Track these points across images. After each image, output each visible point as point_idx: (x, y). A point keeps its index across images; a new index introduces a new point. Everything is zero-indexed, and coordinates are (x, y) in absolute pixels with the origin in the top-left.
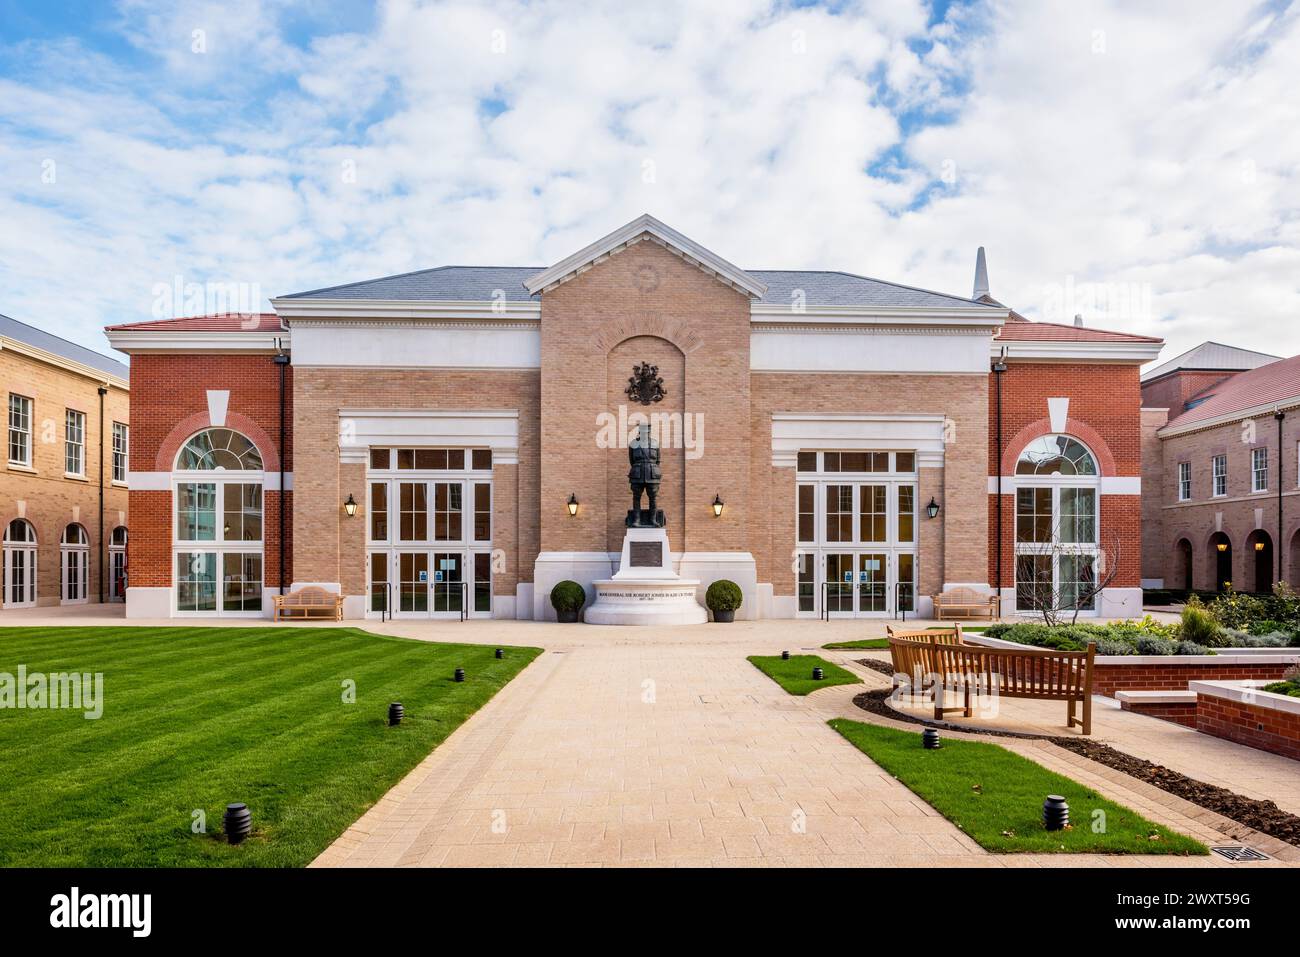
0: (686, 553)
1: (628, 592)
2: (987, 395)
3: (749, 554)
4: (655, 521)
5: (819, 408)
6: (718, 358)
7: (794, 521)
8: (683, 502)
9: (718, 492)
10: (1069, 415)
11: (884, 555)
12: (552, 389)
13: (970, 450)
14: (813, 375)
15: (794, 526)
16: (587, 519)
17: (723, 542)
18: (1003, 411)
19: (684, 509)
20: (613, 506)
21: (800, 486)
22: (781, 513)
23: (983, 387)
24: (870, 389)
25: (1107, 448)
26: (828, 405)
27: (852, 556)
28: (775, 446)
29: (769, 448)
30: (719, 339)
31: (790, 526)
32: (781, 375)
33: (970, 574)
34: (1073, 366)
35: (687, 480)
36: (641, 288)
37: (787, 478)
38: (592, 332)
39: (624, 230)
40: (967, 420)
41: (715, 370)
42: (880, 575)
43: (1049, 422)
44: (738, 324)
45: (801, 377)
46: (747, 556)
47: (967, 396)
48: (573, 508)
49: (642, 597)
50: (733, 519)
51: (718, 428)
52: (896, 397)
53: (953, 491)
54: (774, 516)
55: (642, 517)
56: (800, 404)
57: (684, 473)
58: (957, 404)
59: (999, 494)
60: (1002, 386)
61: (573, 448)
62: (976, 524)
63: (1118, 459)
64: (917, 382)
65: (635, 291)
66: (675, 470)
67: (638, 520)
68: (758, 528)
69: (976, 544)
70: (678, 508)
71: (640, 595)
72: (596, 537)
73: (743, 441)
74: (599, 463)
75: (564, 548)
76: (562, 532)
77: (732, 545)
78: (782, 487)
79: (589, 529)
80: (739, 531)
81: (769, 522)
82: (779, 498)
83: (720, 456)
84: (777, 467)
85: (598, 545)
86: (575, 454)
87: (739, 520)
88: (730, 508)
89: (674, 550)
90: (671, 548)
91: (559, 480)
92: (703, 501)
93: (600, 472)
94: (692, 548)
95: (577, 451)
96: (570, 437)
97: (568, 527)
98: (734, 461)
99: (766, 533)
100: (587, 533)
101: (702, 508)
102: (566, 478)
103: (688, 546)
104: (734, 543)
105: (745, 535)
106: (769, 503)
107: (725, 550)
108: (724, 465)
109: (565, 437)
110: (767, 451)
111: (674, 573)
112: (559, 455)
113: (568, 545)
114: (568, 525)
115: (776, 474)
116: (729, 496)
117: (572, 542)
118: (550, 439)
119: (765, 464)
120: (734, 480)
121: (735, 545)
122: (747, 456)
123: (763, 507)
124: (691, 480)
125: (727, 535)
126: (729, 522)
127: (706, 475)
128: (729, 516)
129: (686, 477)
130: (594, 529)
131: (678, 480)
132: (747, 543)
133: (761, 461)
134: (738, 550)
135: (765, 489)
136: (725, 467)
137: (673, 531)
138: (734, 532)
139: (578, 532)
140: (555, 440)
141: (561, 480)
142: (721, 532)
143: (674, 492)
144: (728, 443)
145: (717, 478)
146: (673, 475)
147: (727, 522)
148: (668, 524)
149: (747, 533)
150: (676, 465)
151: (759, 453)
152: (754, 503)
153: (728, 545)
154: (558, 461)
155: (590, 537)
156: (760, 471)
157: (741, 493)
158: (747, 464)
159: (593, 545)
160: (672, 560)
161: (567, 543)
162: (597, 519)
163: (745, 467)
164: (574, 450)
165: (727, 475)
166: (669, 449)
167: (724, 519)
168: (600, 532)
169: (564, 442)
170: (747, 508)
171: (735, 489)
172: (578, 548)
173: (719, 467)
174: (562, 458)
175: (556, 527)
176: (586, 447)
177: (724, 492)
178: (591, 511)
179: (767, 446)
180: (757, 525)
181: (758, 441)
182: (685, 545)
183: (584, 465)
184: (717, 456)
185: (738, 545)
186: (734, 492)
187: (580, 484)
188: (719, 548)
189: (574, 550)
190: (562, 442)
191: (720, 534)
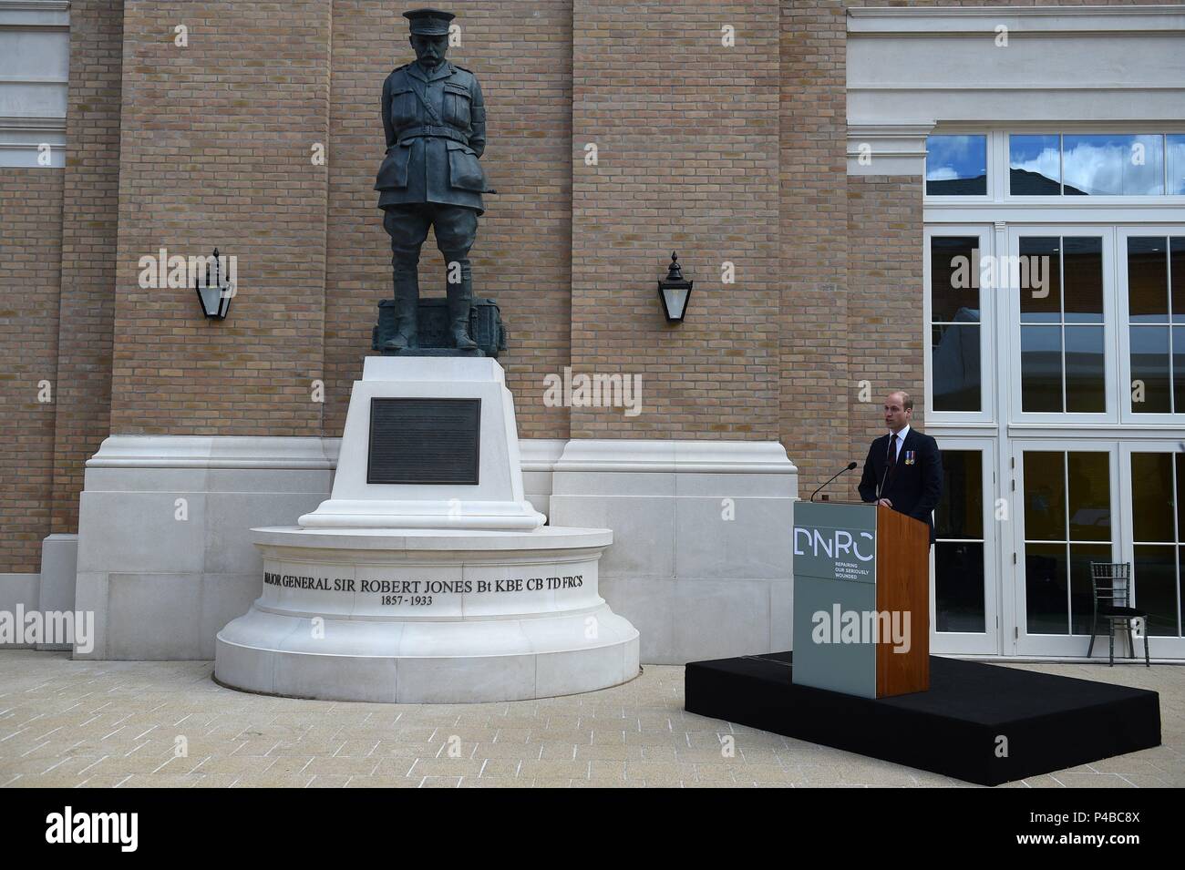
0: (573, 443)
1: (344, 574)
3: (777, 446)
4: (462, 336)
7: (919, 346)
8: (566, 280)
9: (678, 247)
15: (919, 362)
19: (567, 304)
20: (345, 293)
21: (934, 239)
22: (876, 320)
27: (1105, 456)
28: (859, 114)
29: (839, 119)
31: (905, 360)
35: (576, 212)
37: (893, 213)
46: (771, 455)
49: (391, 593)
50: (725, 335)
54: (854, 328)
55: (420, 320)
57: (568, 190)
61: (221, 110)
66: (540, 182)
67: (407, 331)
68: (805, 365)
70: (551, 299)
71: (383, 586)
72: (287, 390)
73: (756, 90)
74: (302, 156)
75: (186, 422)
76: (180, 373)
77: (722, 417)
78: (880, 240)
79: (266, 365)
80: (744, 375)
81: (838, 349)
82: (871, 274)
83: (682, 137)
84: (864, 178)
85: (292, 414)
86: (227, 131)
87: (743, 337)
88: (714, 301)
89: (536, 434)
90: (525, 426)
91: (174, 209)
92: (629, 277)
93: (305, 185)
94: (590, 426)
95: (234, 121)
96: (214, 78)
97: (198, 358)
98: (728, 153)
99: (832, 383)
100: (258, 377)
101: (624, 300)
102: (197, 204)
103: (579, 421)
104: (728, 410)
105: (764, 385)
106: (839, 288)
107: (698, 434)
108: (694, 163)
109: (197, 78)
110: (832, 129)
111: (528, 506)
112: (177, 134)
113: (198, 414)
114: (200, 350)
115: (859, 201)
116: (710, 263)
117: (209, 405)
118: (150, 85)
119: (825, 168)
120: (728, 213)
121: (732, 419)
122: (770, 138)
123: (820, 301)
124: (588, 212)
125: (705, 385)
126: (712, 344)
127: (638, 196)
128: (711, 326)
129: (574, 204)
130: (283, 365)
131: (551, 214)
132: (769, 413)
133: (814, 160)
134: (742, 434)
135: (826, 245)
136: (700, 171)
137: (533, 372)
138: (728, 377)
139: (231, 375)
140: (167, 86)
141: (181, 210)
142: (687, 376)
143: (537, 250)
144: (707, 97)
145: (674, 204)
146: (535, 197)
147: (705, 343)
148: (517, 350)
149: (770, 381)
150: (544, 165)
151: (808, 134)
152: (790, 287)
153: (709, 419)
154: (174, 151)
155: (267, 389)
156: (808, 191)
157: (749, 253)
158: (770, 163)
159: (277, 414)
160: (525, 465)
161: (195, 409)
162: (292, 332)
163: (763, 172)
164: (225, 118)
165: (704, 196)
166: (522, 118)
167: (696, 335)
168: (299, 375)
169: (196, 93)
170: (770, 302)
171: (731, 239)
172: (229, 423)
173: (681, 171)
174: (187, 143)
175: (164, 356)
176: (263, 109)
177: (695, 250)
178: (273, 307)
179: (832, 112)
180: (802, 356)
181: (803, 97)
182: (572, 416)
183: (254, 165)
184: (674, 137)
185: (742, 419)
186: (728, 248)
187: (242, 224)
188: (679, 426)
189: (215, 430)
190: (188, 93)
191: (683, 380)
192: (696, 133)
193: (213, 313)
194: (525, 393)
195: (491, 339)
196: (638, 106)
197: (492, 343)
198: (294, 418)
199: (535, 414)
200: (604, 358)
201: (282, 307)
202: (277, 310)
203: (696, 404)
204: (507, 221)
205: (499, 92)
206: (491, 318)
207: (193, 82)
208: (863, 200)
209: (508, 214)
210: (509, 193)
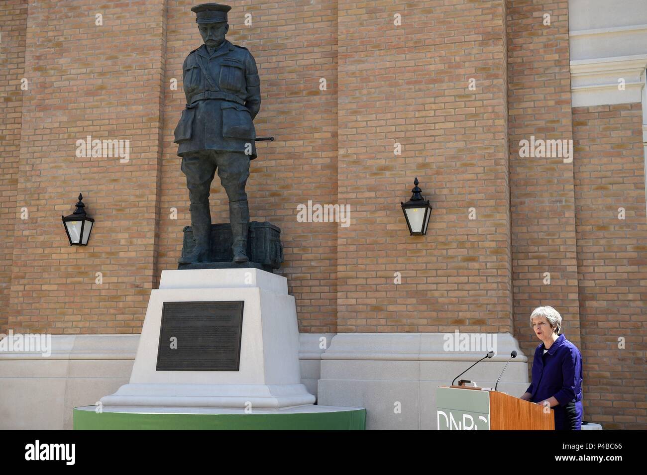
0: (339, 336)
4: (239, 251)
9: (419, 174)
29: (562, 62)
31: (631, 261)
35: (341, 152)
37: (615, 136)
50: (461, 244)
54: (584, 236)
57: (335, 135)
66: (316, 130)
72: (129, 298)
73: (484, 43)
74: (142, 123)
75: (59, 325)
76: (56, 287)
77: (460, 314)
78: (605, 160)
79: (115, 280)
80: (478, 278)
81: (567, 254)
82: (597, 189)
83: (423, 86)
84: (588, 108)
85: (131, 317)
86: (92, 108)
87: (476, 246)
88: (451, 216)
89: (313, 329)
90: (305, 323)
91: (55, 167)
92: (382, 200)
93: (144, 143)
94: (353, 322)
95: (97, 101)
96: (84, 70)
97: (69, 276)
98: (460, 96)
99: (563, 283)
100: (109, 289)
101: (378, 220)
102: (70, 162)
103: (344, 318)
104: (465, 307)
105: (495, 285)
106: (566, 201)
107: (441, 328)
108: (434, 106)
109: (73, 71)
110: (557, 70)
111: (301, 388)
112: (59, 113)
113: (67, 318)
114: (70, 270)
115: (584, 128)
116: (448, 186)
117: (75, 311)
118: (42, 79)
119: (551, 103)
120: (461, 144)
121: (468, 315)
122: (495, 81)
123: (550, 213)
124: (351, 151)
125: (445, 287)
126: (450, 252)
127: (389, 135)
128: (450, 238)
129: (339, 145)
130: (126, 279)
131: (324, 154)
132: (500, 309)
133: (542, 96)
134: (477, 328)
135: (555, 166)
136: (438, 113)
137: (311, 279)
138: (464, 279)
139: (90, 288)
140: (53, 79)
141: (60, 167)
142: (430, 280)
143: (314, 183)
144: (443, 53)
145: (418, 140)
146: (311, 142)
147: (444, 252)
148: (297, 262)
149: (500, 282)
150: (319, 116)
151: (536, 76)
152: (524, 203)
153: (449, 315)
154: (57, 125)
155: (115, 298)
156: (538, 122)
157: (479, 176)
158: (495, 102)
159: (120, 317)
160: (301, 356)
161: (64, 314)
162: (133, 254)
163: (490, 109)
164: (91, 99)
165: (441, 132)
166: (302, 82)
167: (437, 246)
168: (137, 287)
169: (72, 83)
170: (498, 216)
171: (466, 165)
172: (87, 324)
173: (423, 113)
174: (65, 119)
175: (45, 275)
176: (117, 90)
177: (436, 176)
178: (120, 236)
179: (556, 57)
180: (537, 260)
181: (531, 46)
182: (339, 314)
183: (109, 131)
184: (417, 87)
185: (478, 315)
186: (463, 172)
187: (101, 175)
188: (424, 321)
189: (78, 330)
190: (67, 83)
191: (427, 283)
192: (434, 81)
193: (75, 242)
194: (304, 296)
195: (266, 254)
196: (388, 65)
197: (266, 257)
198: (133, 320)
199: (313, 313)
200: (363, 267)
201: (126, 235)
202: (123, 237)
203: (437, 302)
204: (291, 161)
205: (285, 64)
206: (265, 237)
207: (70, 74)
208: (588, 127)
209: (292, 156)
210: (292, 140)
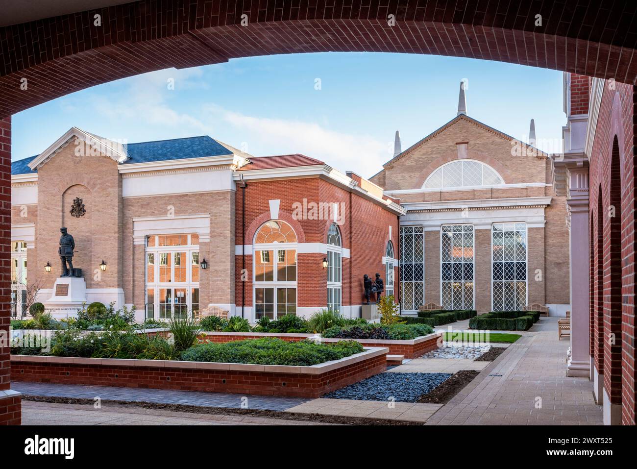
0: (92, 289)
2: (230, 202)
5: (153, 214)
6: (105, 193)
7: (144, 272)
9: (104, 259)
10: (280, 209)
11: (185, 289)
12: (41, 213)
13: (222, 232)
14: (149, 198)
15: (144, 275)
16: (54, 273)
17: (107, 283)
18: (246, 209)
21: (148, 254)
22: (138, 268)
23: (228, 197)
24: (175, 203)
25: (301, 227)
26: (156, 212)
27: (171, 289)
28: (135, 234)
29: (131, 236)
30: (105, 184)
31: (142, 275)
32: (137, 198)
33: (221, 299)
34: (282, 181)
35: (92, 253)
36: (75, 163)
37: (140, 250)
38: (56, 185)
39: (64, 136)
40: (221, 215)
41: (104, 199)
42: (183, 299)
43: (270, 214)
44: (113, 176)
45: (145, 198)
46: (116, 290)
47: (220, 203)
48: (48, 269)
51: (105, 227)
52: (187, 205)
53: (213, 254)
54: (134, 270)
56: (144, 213)
58: (215, 207)
59: (244, 255)
60: (246, 195)
62: (224, 272)
63: (306, 233)
64: (196, 197)
65: (72, 164)
69: (224, 283)
77: (110, 285)
81: (131, 273)
82: (137, 261)
86: (50, 243)
88: (109, 267)
97: (47, 277)
98: (111, 243)
102: (46, 254)
116: (109, 261)
118: (41, 237)
125: (108, 280)
127: (99, 251)
136: (107, 246)
138: (111, 278)
145: (104, 252)
157: (114, 259)
161: (47, 285)
165: (108, 250)
167: (107, 272)
171: (112, 257)
174: (45, 245)
175: (43, 277)
177: (107, 259)
187: (52, 257)
188: (105, 286)
191: (105, 279)
196: (100, 236)
202: (56, 270)
208: (136, 248)
209: (85, 254)
210: (85, 250)
